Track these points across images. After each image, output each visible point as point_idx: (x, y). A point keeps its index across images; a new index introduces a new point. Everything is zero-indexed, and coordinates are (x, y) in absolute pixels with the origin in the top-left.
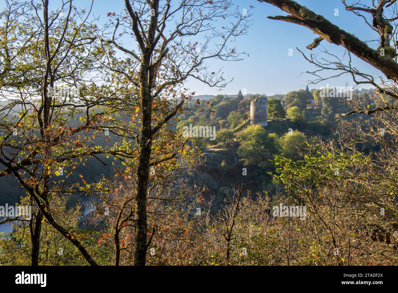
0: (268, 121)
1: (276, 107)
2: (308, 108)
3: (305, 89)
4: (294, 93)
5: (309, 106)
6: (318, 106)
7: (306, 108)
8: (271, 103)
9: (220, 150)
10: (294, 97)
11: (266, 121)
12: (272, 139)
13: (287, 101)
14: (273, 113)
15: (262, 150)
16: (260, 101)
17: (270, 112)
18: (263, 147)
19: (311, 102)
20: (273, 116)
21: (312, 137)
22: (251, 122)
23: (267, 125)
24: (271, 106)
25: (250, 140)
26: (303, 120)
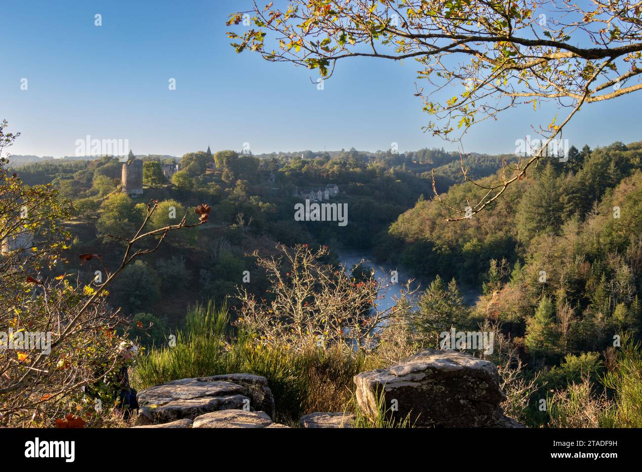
0: (144, 187)
1: (154, 171)
2: (207, 172)
3: (206, 151)
4: (192, 155)
5: (209, 170)
6: (219, 171)
7: (205, 172)
8: (148, 166)
9: (78, 223)
10: (191, 159)
11: (141, 188)
12: (140, 211)
13: (183, 165)
14: (150, 179)
15: (125, 224)
16: (135, 163)
17: (147, 177)
18: (126, 220)
19: (212, 165)
20: (150, 182)
21: (189, 208)
22: (123, 189)
23: (142, 193)
24: (149, 170)
25: (112, 211)
26: (187, 187)
